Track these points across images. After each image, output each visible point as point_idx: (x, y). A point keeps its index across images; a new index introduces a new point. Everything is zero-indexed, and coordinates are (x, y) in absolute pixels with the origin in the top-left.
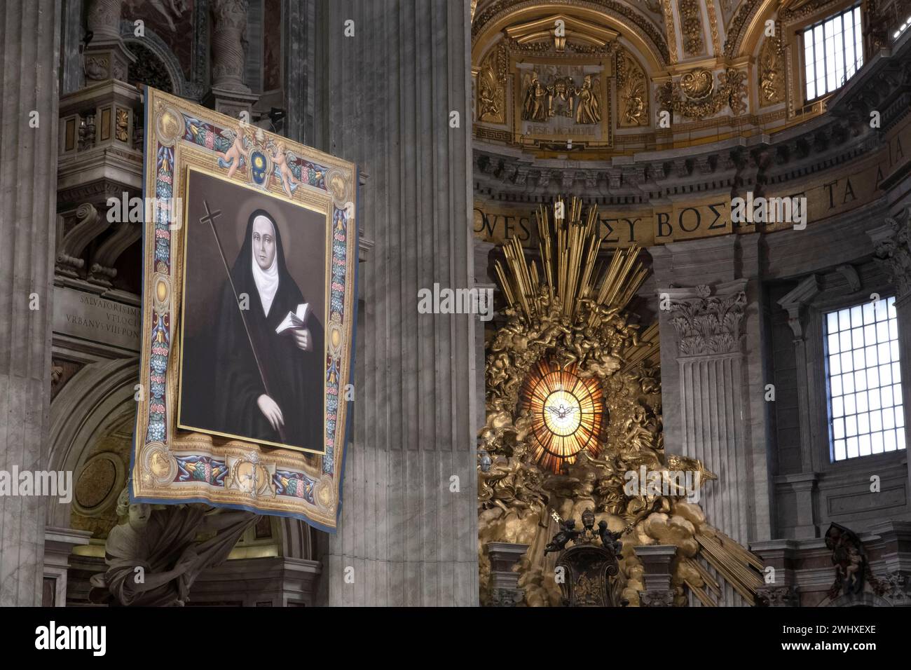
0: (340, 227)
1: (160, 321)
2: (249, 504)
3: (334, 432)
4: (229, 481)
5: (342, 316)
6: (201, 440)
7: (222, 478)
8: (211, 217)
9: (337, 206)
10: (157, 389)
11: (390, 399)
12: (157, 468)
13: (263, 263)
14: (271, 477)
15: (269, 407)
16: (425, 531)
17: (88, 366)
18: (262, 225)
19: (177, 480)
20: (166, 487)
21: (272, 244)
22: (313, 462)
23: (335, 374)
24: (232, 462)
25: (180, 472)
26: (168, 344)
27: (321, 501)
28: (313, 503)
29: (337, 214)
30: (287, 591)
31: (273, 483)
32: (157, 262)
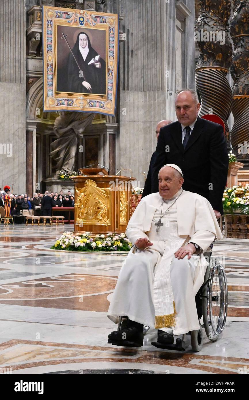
0: (112, 33)
1: (50, 66)
2: (80, 110)
3: (112, 89)
4: (74, 104)
5: (113, 57)
6: (64, 95)
7: (72, 104)
8: (65, 37)
9: (111, 27)
10: (50, 83)
11: (143, 77)
12: (51, 103)
13: (83, 47)
14: (88, 103)
15: (86, 84)
16: (152, 113)
17: (41, 78)
18: (82, 36)
19: (57, 105)
20: (54, 107)
21: (86, 41)
22: (104, 98)
23: (112, 73)
24: (74, 100)
25: (58, 103)
26: (53, 71)
27: (107, 108)
28: (104, 108)
29: (111, 29)
30: (108, 131)
31: (89, 104)
32: (48, 51)
